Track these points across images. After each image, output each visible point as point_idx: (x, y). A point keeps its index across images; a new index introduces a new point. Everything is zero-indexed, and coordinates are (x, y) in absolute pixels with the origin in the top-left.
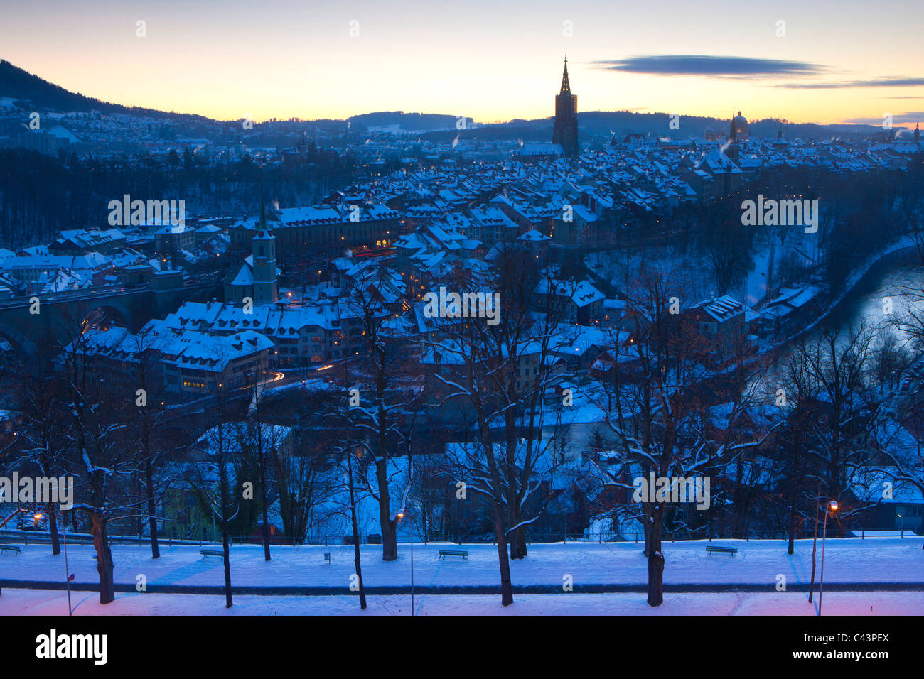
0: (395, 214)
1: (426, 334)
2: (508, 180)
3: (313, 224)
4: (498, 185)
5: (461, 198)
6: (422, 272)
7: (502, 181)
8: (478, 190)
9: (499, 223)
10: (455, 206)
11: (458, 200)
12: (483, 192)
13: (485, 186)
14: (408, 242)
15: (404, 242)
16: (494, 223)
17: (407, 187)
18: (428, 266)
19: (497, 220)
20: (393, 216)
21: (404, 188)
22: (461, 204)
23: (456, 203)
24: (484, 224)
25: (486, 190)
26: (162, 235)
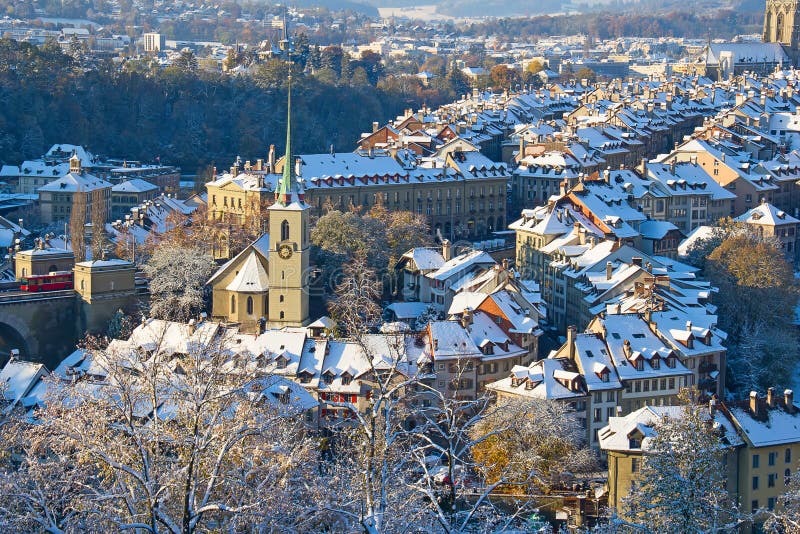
0: (502, 169)
1: (599, 392)
2: (694, 110)
3: (359, 184)
4: (680, 120)
5: (615, 142)
6: (568, 277)
7: (683, 112)
8: (646, 128)
9: (699, 192)
10: (605, 157)
11: (611, 147)
12: (654, 132)
13: (657, 121)
14: (539, 221)
15: (531, 222)
16: (689, 191)
17: (507, 122)
18: (581, 268)
19: (696, 185)
20: (499, 174)
21: (502, 123)
22: (616, 155)
23: (606, 152)
24: (670, 190)
25: (659, 129)
26: (55, 194)
